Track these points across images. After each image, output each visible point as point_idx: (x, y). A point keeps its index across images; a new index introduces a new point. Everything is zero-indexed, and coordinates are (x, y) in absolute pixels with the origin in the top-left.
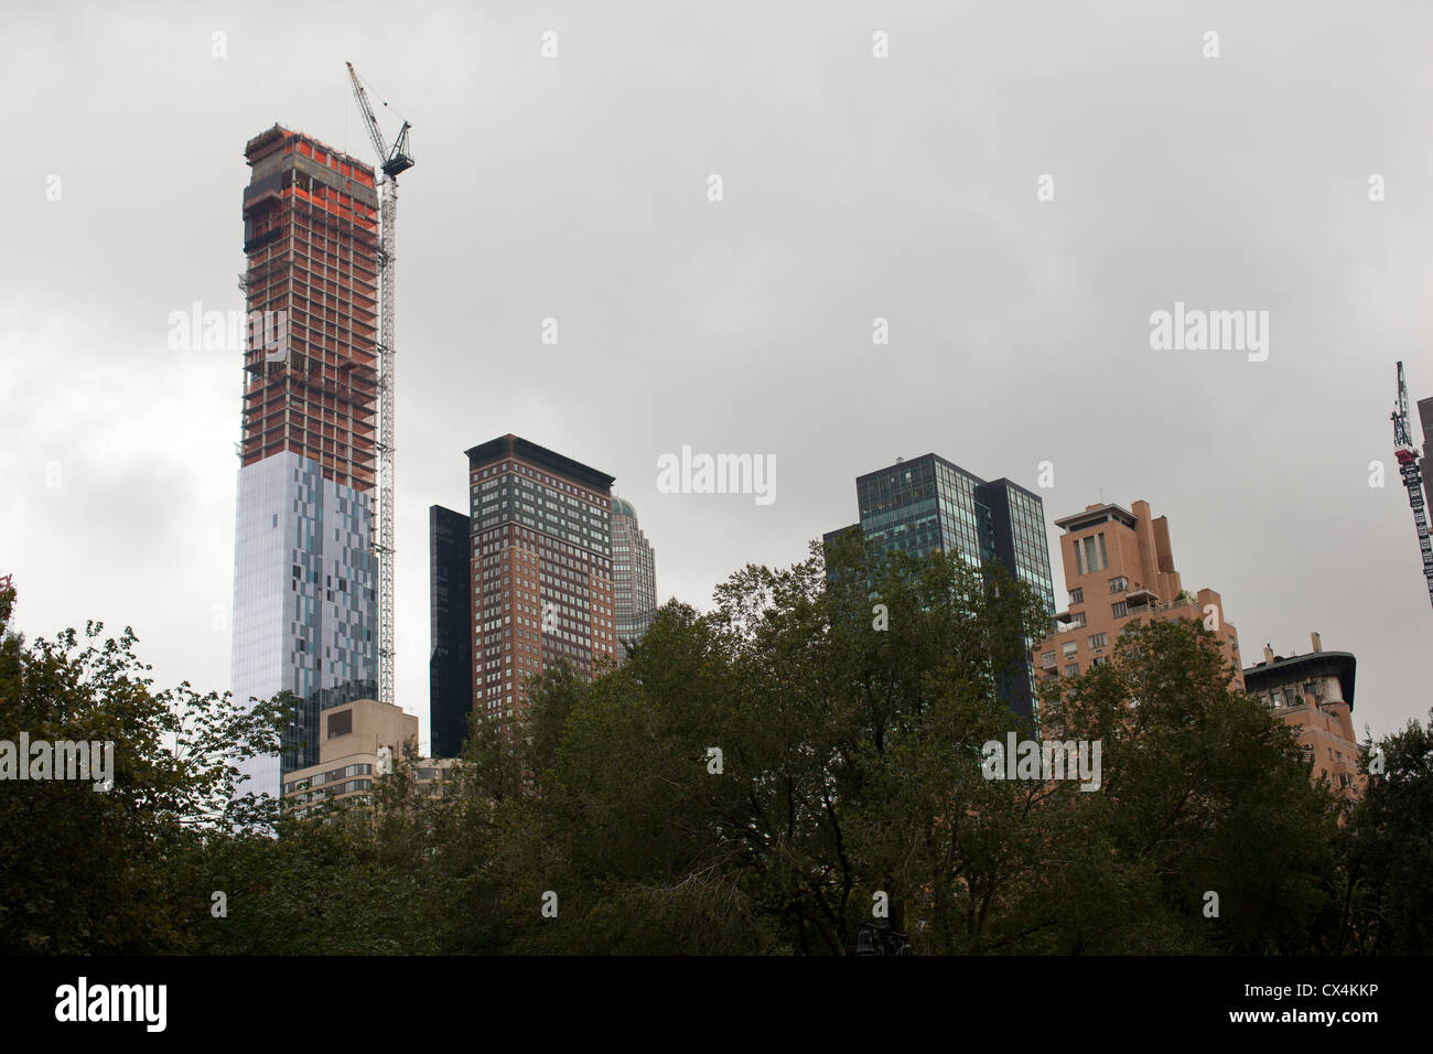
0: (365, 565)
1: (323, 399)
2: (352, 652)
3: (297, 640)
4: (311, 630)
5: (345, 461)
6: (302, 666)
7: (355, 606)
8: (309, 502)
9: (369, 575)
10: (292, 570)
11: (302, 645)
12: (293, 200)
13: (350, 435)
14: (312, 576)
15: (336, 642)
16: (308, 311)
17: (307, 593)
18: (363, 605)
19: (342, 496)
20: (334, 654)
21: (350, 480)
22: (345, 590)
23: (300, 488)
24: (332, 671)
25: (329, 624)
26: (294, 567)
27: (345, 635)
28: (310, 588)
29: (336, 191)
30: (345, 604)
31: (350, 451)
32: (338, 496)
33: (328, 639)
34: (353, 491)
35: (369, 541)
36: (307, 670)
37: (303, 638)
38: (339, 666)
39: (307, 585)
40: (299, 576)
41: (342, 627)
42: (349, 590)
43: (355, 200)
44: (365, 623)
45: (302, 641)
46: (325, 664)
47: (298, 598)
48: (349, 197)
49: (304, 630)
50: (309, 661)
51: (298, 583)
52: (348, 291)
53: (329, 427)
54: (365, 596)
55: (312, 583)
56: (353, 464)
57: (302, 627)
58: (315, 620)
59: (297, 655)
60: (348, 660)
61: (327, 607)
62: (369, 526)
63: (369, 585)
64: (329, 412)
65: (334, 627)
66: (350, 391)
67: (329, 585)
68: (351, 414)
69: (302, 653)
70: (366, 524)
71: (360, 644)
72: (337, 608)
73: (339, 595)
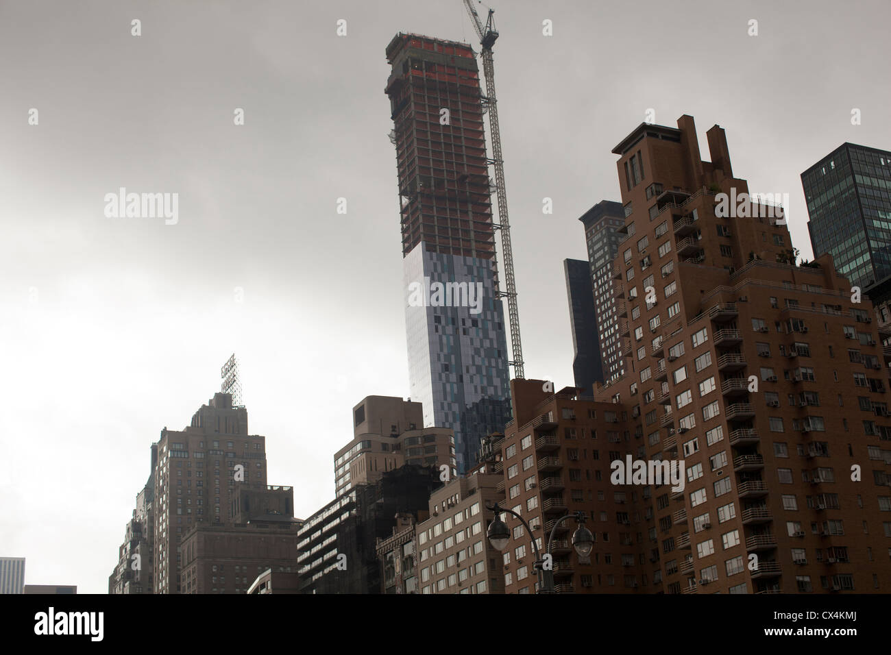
0: (492, 308)
1: (447, 203)
2: (486, 367)
3: (442, 364)
4: (453, 357)
5: (469, 241)
6: (448, 381)
7: (486, 336)
8: (443, 272)
9: (495, 314)
10: (434, 319)
11: (446, 368)
12: (411, 78)
13: (471, 223)
14: (450, 320)
15: (473, 361)
16: (430, 148)
17: (447, 332)
18: (492, 334)
19: (468, 264)
20: (473, 370)
21: (474, 253)
22: (477, 326)
23: (435, 265)
24: (472, 381)
25: (467, 351)
26: (435, 317)
27: (480, 356)
28: (450, 329)
29: (444, 66)
30: (478, 335)
31: (472, 234)
32: (465, 264)
33: (466, 360)
34: (477, 260)
35: (493, 290)
36: (452, 384)
37: (447, 363)
38: (477, 379)
39: (447, 327)
40: (440, 322)
41: (477, 351)
42: (480, 325)
43: (459, 68)
44: (495, 346)
45: (446, 365)
46: (466, 378)
47: (440, 337)
48: (454, 68)
49: (447, 357)
50: (453, 377)
51: (440, 327)
52: (459, 129)
53: (454, 221)
54: (493, 330)
55: (451, 326)
56: (476, 241)
57: (445, 355)
58: (456, 349)
59: (443, 375)
60: (484, 373)
61: (464, 340)
62: (492, 281)
63: (496, 320)
64: (453, 211)
65: (471, 352)
66: (468, 193)
67: (464, 324)
68: (470, 209)
69: (447, 373)
70: (490, 280)
71: (493, 361)
72: (472, 340)
73: (473, 331)
